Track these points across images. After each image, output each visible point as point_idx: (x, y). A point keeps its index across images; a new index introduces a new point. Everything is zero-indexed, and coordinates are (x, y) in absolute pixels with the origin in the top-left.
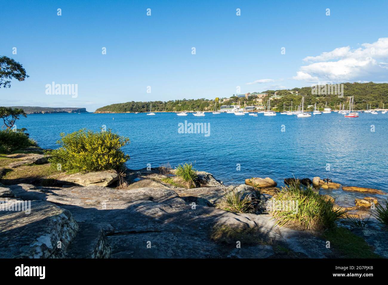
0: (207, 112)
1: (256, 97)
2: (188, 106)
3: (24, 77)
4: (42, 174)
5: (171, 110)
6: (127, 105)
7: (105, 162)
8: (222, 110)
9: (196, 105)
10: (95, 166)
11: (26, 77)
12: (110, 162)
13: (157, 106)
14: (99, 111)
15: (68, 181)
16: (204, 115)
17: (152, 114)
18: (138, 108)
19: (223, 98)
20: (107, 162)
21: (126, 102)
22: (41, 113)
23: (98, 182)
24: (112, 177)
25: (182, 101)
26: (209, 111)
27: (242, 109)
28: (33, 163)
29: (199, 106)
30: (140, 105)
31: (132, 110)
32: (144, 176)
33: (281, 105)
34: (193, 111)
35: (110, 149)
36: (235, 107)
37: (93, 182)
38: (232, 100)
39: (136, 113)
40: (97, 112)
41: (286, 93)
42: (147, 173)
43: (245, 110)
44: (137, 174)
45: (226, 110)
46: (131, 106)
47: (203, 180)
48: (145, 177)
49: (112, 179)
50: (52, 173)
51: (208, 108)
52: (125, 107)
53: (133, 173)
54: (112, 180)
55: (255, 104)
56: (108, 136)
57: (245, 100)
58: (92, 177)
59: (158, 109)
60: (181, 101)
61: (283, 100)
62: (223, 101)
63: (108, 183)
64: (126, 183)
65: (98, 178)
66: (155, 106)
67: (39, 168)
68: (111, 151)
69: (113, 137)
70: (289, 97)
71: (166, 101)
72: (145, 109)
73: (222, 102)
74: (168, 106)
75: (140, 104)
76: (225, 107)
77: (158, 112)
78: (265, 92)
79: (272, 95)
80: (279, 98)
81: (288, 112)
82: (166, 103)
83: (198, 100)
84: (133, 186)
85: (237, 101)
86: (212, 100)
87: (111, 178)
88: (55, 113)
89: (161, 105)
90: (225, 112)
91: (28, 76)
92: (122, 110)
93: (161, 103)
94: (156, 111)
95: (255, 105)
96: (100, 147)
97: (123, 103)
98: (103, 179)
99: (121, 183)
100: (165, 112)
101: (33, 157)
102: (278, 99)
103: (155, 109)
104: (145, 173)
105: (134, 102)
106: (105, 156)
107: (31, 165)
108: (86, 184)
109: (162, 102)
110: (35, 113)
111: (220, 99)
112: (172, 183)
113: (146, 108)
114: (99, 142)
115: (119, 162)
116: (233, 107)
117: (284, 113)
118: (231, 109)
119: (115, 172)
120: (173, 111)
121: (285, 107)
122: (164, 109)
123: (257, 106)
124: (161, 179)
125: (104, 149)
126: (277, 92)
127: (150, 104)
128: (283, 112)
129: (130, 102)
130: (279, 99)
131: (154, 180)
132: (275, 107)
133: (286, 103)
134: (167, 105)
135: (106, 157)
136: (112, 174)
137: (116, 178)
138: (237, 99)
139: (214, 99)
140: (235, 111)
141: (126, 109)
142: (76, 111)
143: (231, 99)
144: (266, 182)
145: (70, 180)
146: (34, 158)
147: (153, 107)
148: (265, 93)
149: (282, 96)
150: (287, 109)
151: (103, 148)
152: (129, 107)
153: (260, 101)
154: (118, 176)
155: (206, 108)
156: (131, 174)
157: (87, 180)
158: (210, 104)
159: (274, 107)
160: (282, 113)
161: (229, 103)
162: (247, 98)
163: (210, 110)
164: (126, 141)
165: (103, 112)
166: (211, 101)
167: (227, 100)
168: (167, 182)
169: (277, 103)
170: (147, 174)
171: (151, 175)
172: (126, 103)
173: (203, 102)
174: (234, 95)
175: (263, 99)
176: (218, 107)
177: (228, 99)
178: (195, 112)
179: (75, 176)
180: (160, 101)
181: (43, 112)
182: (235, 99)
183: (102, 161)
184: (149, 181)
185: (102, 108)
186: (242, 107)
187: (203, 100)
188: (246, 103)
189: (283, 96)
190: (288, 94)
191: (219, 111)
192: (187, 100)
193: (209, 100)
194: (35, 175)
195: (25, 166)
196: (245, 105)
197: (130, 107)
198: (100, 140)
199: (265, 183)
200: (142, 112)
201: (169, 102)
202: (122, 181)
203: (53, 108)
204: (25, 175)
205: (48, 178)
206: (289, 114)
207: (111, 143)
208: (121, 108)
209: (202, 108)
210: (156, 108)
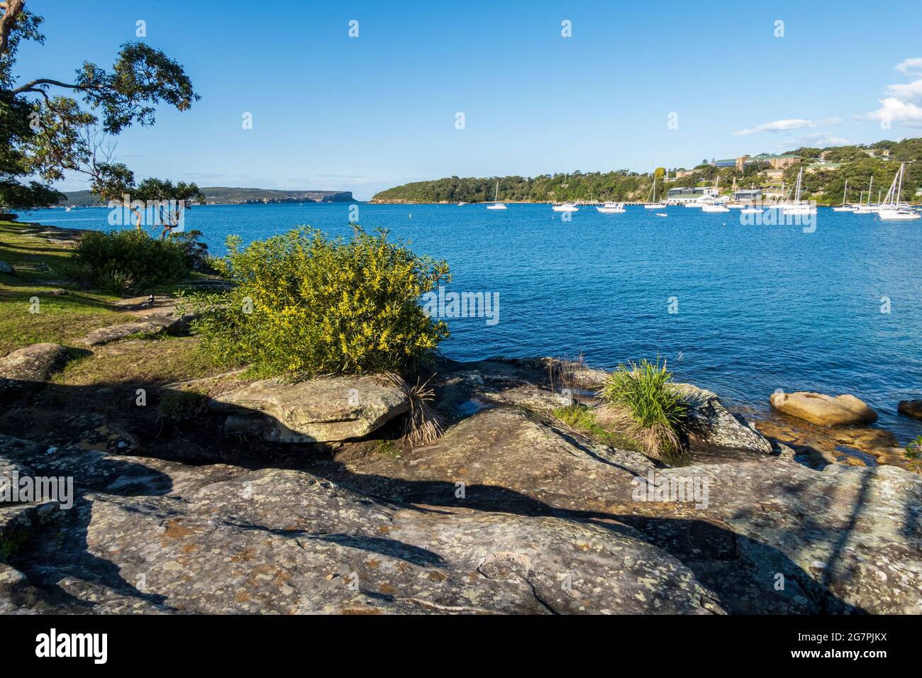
0: (632, 203)
1: (767, 167)
2: (586, 188)
3: (189, 99)
4: (170, 372)
5: (544, 197)
6: (440, 186)
7: (363, 349)
8: (672, 201)
9: (606, 186)
10: (327, 358)
11: (193, 98)
12: (381, 347)
13: (509, 186)
14: (380, 199)
15: (243, 405)
16: (624, 211)
17: (499, 206)
18: (465, 193)
19: (675, 169)
20: (371, 347)
21: (440, 179)
22: (261, 202)
23: (336, 421)
24: (386, 403)
25: (571, 176)
26: (639, 202)
27: (725, 198)
28: (161, 332)
29: (612, 189)
30: (471, 186)
31: (452, 196)
32: (494, 392)
33: (837, 187)
34: (596, 202)
35: (382, 299)
36: (705, 191)
37: (319, 420)
38: (699, 174)
39: (461, 204)
40: (375, 201)
41: (853, 154)
42: (500, 381)
43: (733, 200)
44: (471, 382)
45: (682, 200)
46: (450, 187)
47: (697, 419)
48: (496, 397)
49: (386, 410)
50: (204, 368)
51: (636, 194)
52: (437, 190)
53: (457, 380)
54: (385, 415)
55: (762, 184)
56: (376, 255)
57: (734, 173)
58: (318, 399)
59: (513, 194)
60: (568, 176)
61: (844, 174)
62: (675, 176)
63: (370, 426)
64: (433, 422)
65: (337, 405)
66: (506, 189)
67: (169, 351)
68: (384, 308)
69: (393, 258)
70: (861, 165)
71: (533, 177)
72: (483, 194)
73: (674, 180)
74: (535, 189)
75: (470, 183)
76: (681, 192)
77: (512, 202)
78: (792, 153)
79: (812, 162)
80: (832, 167)
81: (855, 205)
82: (531, 181)
83: (612, 173)
84: (458, 435)
85: (712, 178)
86: (646, 174)
87: (383, 406)
88: (290, 202)
89: (520, 185)
90: (680, 205)
91: (198, 98)
92: (430, 196)
93: (520, 180)
94: (508, 201)
95: (761, 188)
96: (345, 295)
97: (433, 181)
98: (353, 412)
99: (418, 426)
100: (529, 202)
101: (170, 312)
102: (829, 171)
103: (506, 195)
104: (496, 381)
105: (457, 177)
106: (365, 325)
107: (151, 337)
108: (297, 423)
109: (522, 178)
110: (249, 202)
111: (667, 171)
112: (593, 426)
113: (484, 192)
114: (343, 276)
115: (413, 344)
116: (702, 193)
117: (843, 209)
118: (694, 197)
119: (397, 384)
120: (547, 200)
121: (847, 194)
122: (526, 196)
123: (767, 190)
124: (553, 408)
125: (361, 300)
126: (826, 152)
127: (493, 183)
128: (841, 206)
129: (449, 179)
130: (832, 172)
131: (529, 413)
132: (818, 194)
133: (852, 182)
134: (534, 186)
135: (368, 331)
136: (388, 391)
137: (399, 406)
138: (712, 172)
139: (651, 171)
140: (706, 201)
141: (438, 194)
142: (331, 199)
143: (698, 171)
144: (842, 407)
145: (247, 401)
146: (171, 314)
147: (502, 190)
148: (793, 156)
149: (842, 162)
150: (856, 199)
151: (357, 296)
152: (445, 190)
153: (776, 175)
154: (407, 399)
155: (631, 195)
156: (451, 382)
157: (300, 410)
158: (642, 183)
159: (815, 192)
160: (836, 209)
161: (691, 183)
162: (741, 168)
163: (640, 198)
164: (436, 272)
165: (389, 201)
166: (643, 175)
167: (687, 173)
168: (576, 421)
169: (826, 181)
170: (504, 386)
171: (515, 389)
172: (439, 181)
173: (622, 179)
174: (705, 161)
175: (785, 172)
176: (662, 191)
177: (688, 171)
178: (602, 204)
179: (265, 387)
180: (518, 177)
181: (265, 200)
182: (708, 172)
183: (353, 343)
184: (512, 416)
185: (386, 192)
186: (726, 193)
187: (624, 173)
188: (737, 181)
189: (844, 164)
190: (860, 159)
191: (664, 202)
192: (583, 173)
193: (638, 175)
194: (150, 375)
195: (133, 339)
196: (734, 186)
197: (448, 189)
198: (350, 266)
199: (840, 411)
200: (474, 201)
201: (538, 179)
202: (419, 416)
203: (285, 192)
204: (119, 373)
205: (184, 387)
206: (860, 212)
207: (385, 279)
208: (428, 193)
209: (619, 194)
210: (508, 192)
